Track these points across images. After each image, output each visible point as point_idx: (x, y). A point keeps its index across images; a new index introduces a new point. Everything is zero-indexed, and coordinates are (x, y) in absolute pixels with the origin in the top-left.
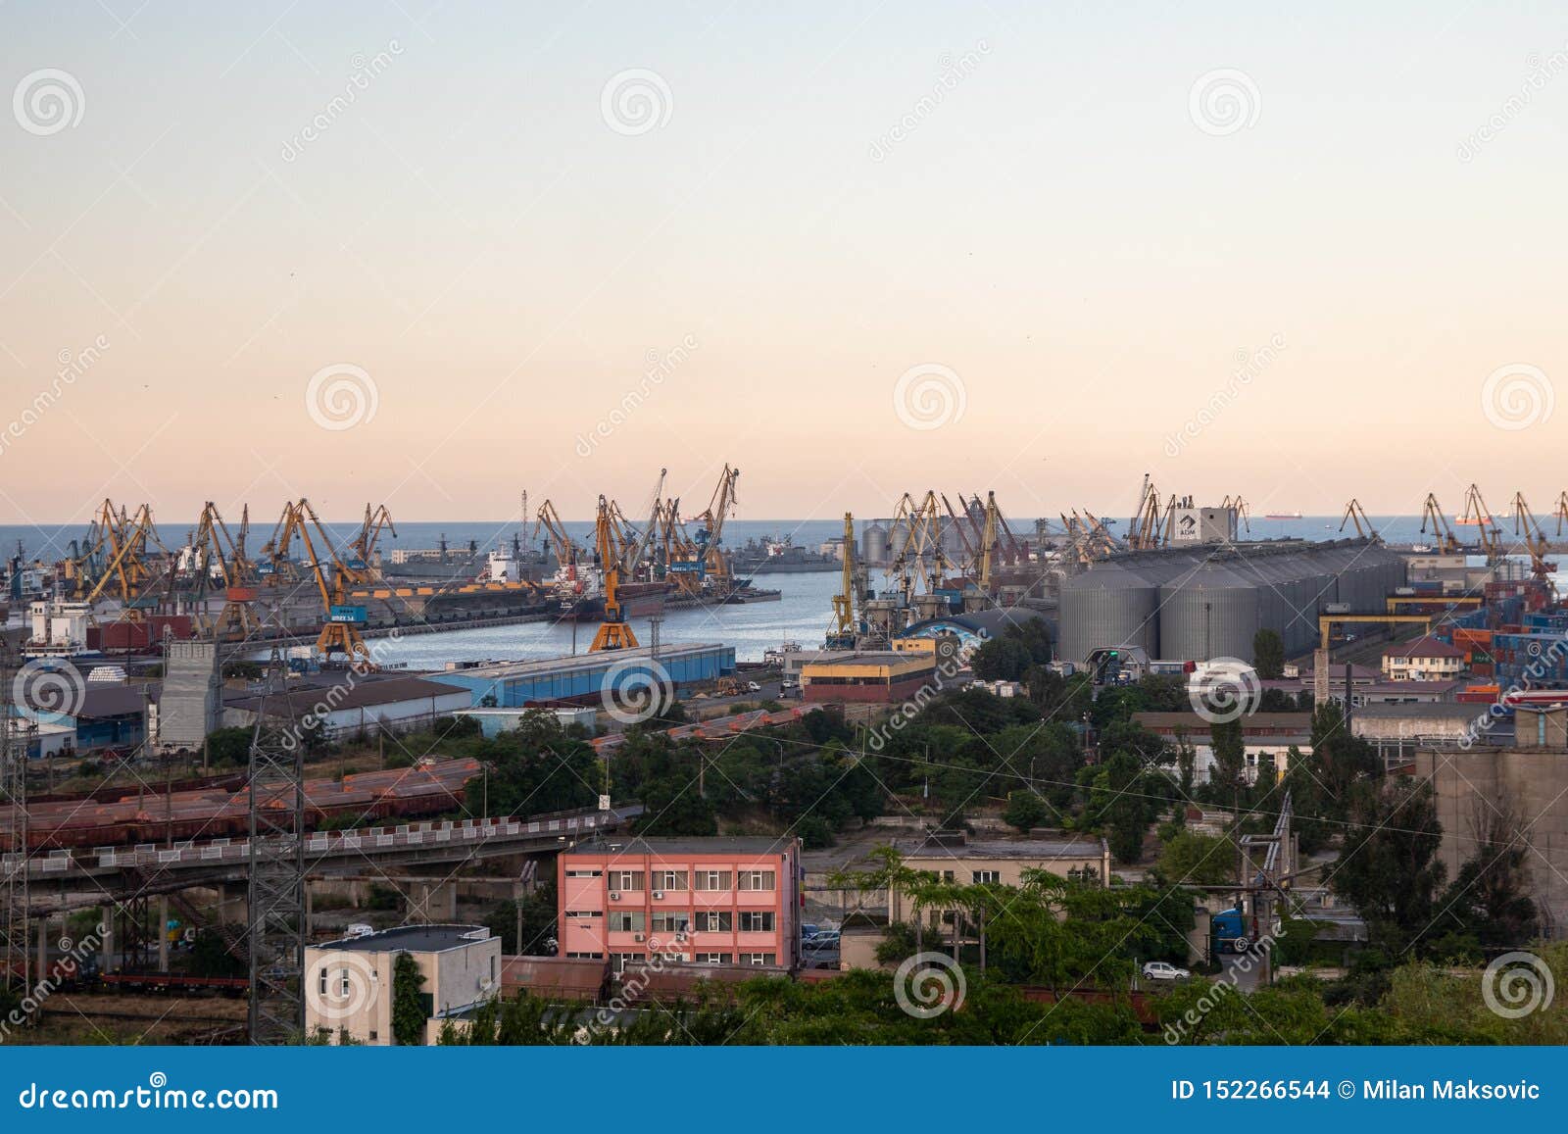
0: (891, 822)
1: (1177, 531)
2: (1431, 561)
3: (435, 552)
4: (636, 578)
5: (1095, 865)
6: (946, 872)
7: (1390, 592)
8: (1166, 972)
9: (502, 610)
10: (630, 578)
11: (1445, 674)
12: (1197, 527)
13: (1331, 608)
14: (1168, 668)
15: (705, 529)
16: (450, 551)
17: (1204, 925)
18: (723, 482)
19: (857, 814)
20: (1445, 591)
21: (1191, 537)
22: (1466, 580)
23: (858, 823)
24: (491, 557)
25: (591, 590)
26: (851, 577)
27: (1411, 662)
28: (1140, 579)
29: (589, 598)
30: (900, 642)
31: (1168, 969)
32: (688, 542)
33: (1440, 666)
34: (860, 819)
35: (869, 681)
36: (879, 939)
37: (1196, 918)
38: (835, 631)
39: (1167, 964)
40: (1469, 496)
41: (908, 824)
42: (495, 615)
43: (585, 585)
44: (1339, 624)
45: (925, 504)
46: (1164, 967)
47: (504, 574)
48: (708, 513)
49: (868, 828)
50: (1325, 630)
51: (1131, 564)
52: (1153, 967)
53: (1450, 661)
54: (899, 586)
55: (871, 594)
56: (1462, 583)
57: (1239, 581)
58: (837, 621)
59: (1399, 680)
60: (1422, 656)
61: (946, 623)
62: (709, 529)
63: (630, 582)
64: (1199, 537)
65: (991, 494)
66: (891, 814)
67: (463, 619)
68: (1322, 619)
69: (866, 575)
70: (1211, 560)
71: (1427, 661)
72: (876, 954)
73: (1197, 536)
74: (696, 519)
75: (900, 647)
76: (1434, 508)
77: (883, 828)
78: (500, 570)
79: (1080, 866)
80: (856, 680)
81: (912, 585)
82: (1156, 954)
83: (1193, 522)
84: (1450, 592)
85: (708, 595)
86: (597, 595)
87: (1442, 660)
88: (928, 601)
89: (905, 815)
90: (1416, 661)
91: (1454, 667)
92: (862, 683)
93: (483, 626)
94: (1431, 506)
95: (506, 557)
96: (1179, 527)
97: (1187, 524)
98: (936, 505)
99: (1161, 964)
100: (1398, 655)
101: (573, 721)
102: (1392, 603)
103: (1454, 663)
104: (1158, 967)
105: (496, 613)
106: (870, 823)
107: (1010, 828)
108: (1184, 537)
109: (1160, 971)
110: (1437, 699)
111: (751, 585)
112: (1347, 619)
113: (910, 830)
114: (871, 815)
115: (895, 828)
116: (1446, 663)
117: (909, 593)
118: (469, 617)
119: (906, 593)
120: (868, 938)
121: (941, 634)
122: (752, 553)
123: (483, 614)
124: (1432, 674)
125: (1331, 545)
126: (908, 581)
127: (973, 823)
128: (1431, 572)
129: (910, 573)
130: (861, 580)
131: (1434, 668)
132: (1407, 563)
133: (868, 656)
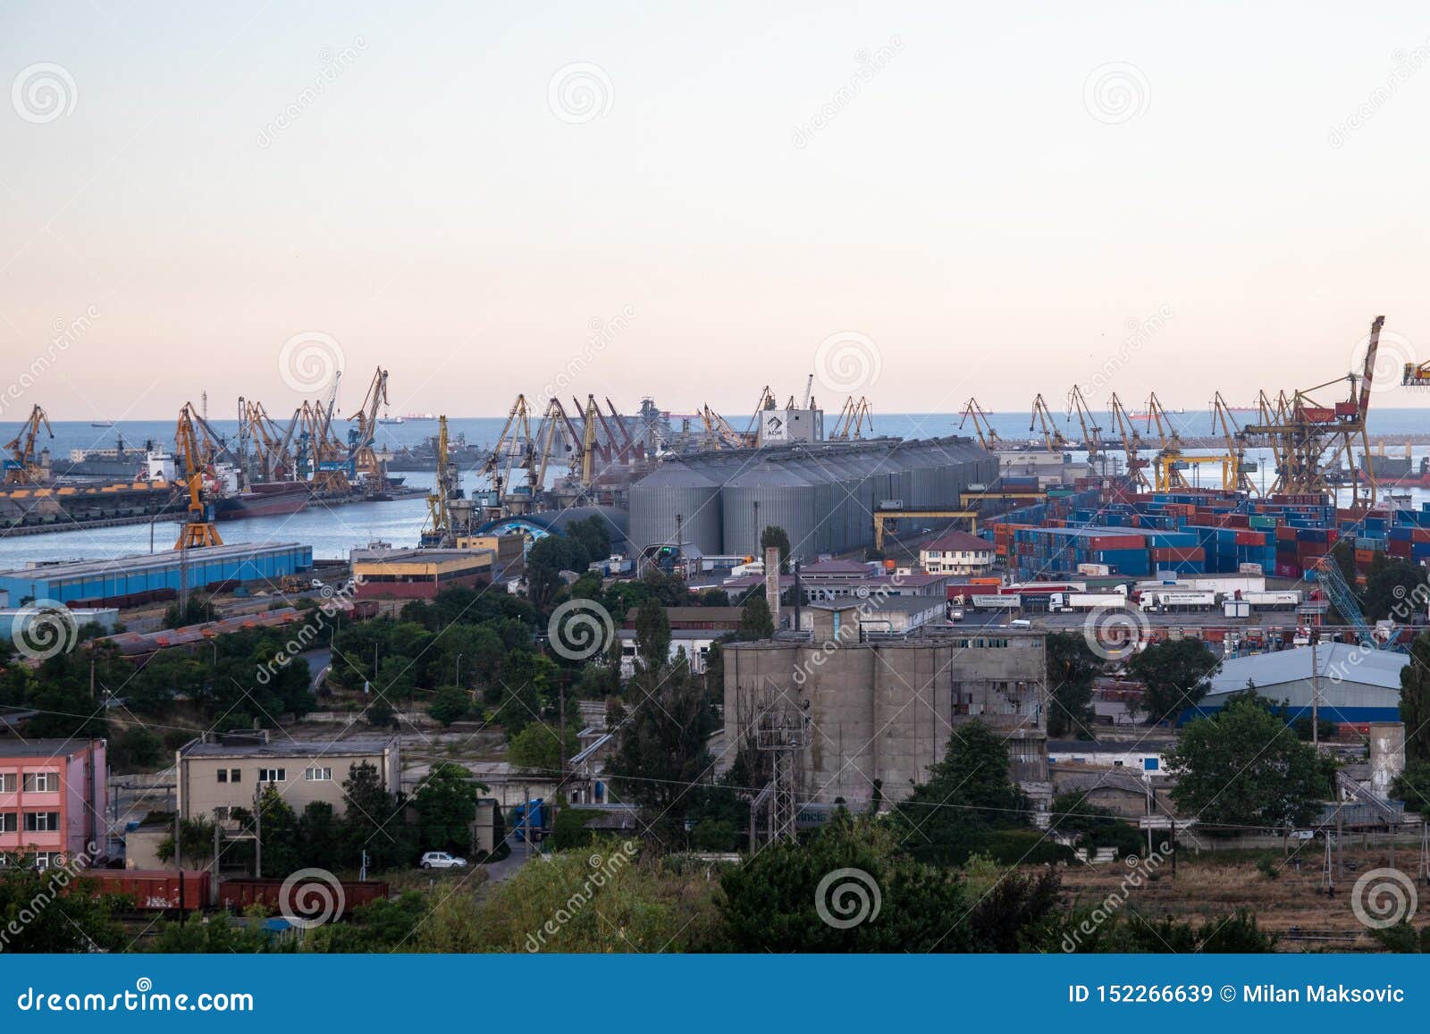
0: (321, 717)
1: (765, 432)
2: (1032, 458)
3: (113, 452)
4: (279, 478)
5: (376, 762)
6: (233, 771)
7: (962, 488)
8: (443, 861)
9: (140, 510)
10: (272, 477)
11: (975, 567)
12: (783, 427)
13: (885, 505)
14: (726, 563)
15: (355, 429)
16: (127, 450)
17: (486, 815)
18: (375, 384)
19: (287, 710)
20: (1042, 486)
21: (778, 437)
22: (1063, 475)
23: (290, 719)
24: (150, 457)
25: (229, 489)
26: (441, 479)
27: (944, 556)
28: (704, 478)
29: (227, 497)
30: (465, 540)
31: (445, 858)
32: (336, 442)
33: (971, 559)
34: (293, 715)
35: (417, 578)
36: (162, 836)
37: (478, 810)
38: (429, 529)
39: (444, 854)
40: (1071, 396)
41: (338, 719)
42: (130, 514)
43: (223, 484)
44: (893, 520)
45: (516, 407)
46: (442, 857)
47: (159, 473)
48: (361, 414)
49: (300, 723)
50: (879, 524)
51: (699, 465)
52: (430, 857)
53: (980, 554)
54: (491, 486)
55: (460, 494)
56: (1059, 479)
57: (797, 479)
58: (431, 519)
59: (934, 573)
60: (954, 550)
61: (519, 521)
62: (363, 429)
63: (273, 482)
64: (785, 437)
65: (591, 397)
66: (324, 709)
67: (95, 519)
68: (876, 515)
69: (456, 475)
70: (769, 460)
71: (959, 554)
72: (157, 850)
73: (783, 436)
74: (349, 420)
75: (464, 545)
76: (1042, 408)
77: (314, 724)
78: (159, 469)
79: (359, 763)
80: (405, 578)
81: (504, 484)
82: (435, 845)
83: (780, 423)
84: (1047, 486)
85: (359, 493)
86: (235, 494)
87: (973, 554)
88: (516, 500)
89: (336, 711)
90: (949, 554)
91: (982, 560)
92: (410, 581)
93: (118, 525)
94: (1039, 406)
95: (164, 456)
96: (767, 428)
97: (774, 426)
98: (527, 408)
99: (438, 854)
100: (933, 550)
101: (91, 620)
102: (964, 499)
103: (984, 556)
104: (435, 857)
105: (131, 511)
106: (302, 719)
107: (435, 722)
108: (771, 437)
109: (437, 860)
110: (918, 593)
111: (404, 483)
112: (900, 515)
113: (339, 725)
114: (304, 712)
115: (324, 723)
116: (977, 556)
117: (501, 493)
118: (103, 516)
119: (498, 492)
120: (153, 835)
121: (515, 532)
122: (426, 452)
123: (117, 513)
124: (963, 567)
125: (915, 444)
126: (500, 481)
127: (401, 717)
128: (1030, 469)
129: (501, 473)
130: (451, 480)
131: (965, 561)
132: (998, 460)
133: (426, 554)
